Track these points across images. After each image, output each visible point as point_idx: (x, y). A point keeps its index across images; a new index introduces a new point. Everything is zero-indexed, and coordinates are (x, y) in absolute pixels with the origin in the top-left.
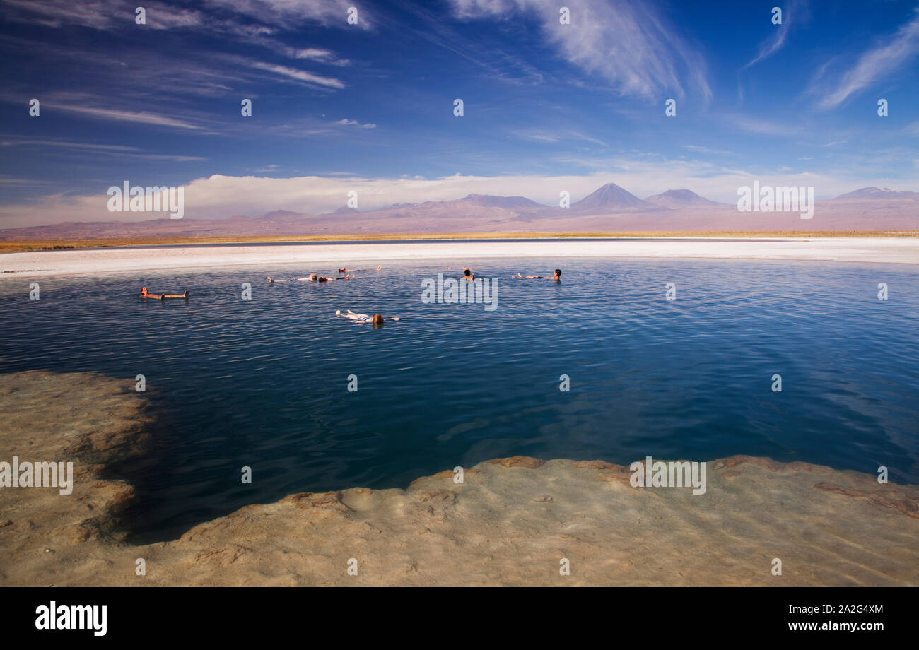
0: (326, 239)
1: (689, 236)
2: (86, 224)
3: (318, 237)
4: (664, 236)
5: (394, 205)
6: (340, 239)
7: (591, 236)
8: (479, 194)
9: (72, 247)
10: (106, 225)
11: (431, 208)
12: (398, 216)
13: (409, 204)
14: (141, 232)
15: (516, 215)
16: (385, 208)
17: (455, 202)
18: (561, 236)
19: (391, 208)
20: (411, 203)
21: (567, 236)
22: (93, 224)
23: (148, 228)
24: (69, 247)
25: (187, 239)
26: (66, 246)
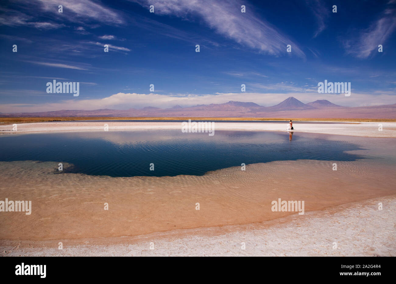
0: (164, 119)
1: (317, 120)
2: (71, 111)
3: (161, 118)
4: (307, 120)
5: (197, 105)
6: (170, 119)
7: (275, 120)
8: (234, 101)
9: (61, 121)
10: (78, 111)
11: (213, 107)
12: (199, 110)
13: (204, 105)
14: (92, 114)
15: (250, 110)
16: (193, 107)
17: (224, 104)
18: (262, 120)
19: (196, 106)
20: (205, 104)
21: (265, 120)
22: (73, 111)
23: (95, 113)
24: (59, 120)
25: (109, 118)
26: (58, 120)
